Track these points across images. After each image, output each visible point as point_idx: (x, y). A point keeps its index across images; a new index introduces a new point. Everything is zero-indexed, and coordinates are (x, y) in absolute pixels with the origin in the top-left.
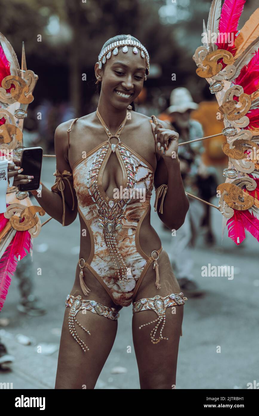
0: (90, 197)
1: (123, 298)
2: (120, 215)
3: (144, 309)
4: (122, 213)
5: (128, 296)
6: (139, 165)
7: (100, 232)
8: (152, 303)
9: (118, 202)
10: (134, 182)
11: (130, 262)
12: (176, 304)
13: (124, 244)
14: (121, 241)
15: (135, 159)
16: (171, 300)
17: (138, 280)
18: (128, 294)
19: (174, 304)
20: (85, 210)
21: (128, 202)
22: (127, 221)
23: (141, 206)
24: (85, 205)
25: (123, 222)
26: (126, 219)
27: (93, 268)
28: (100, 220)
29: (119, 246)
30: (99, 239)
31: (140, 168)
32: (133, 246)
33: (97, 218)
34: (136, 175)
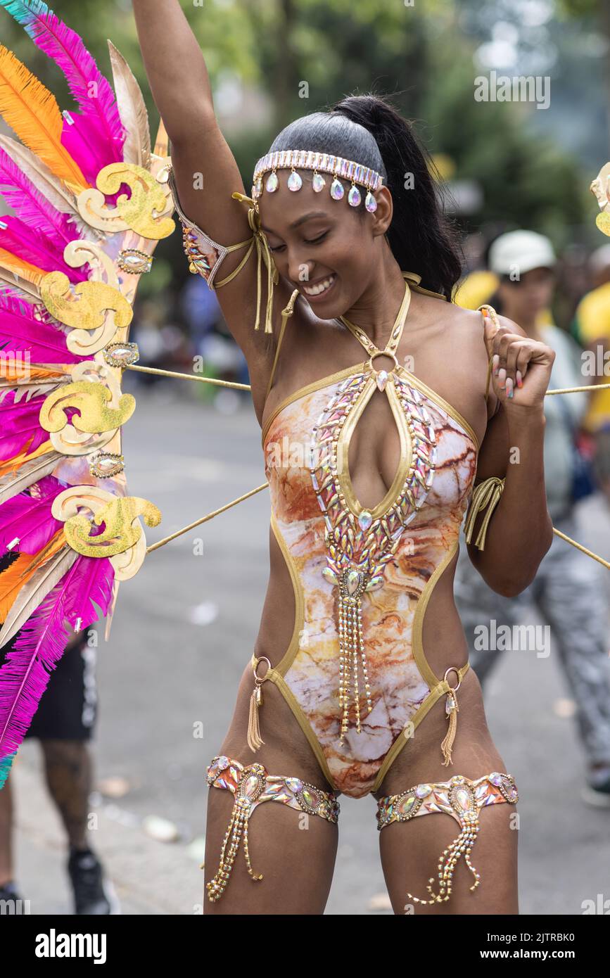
0: (311, 497)
1: (353, 775)
2: (384, 555)
3: (422, 812)
4: (389, 548)
5: (366, 770)
6: (444, 426)
7: (325, 592)
8: (443, 796)
9: (381, 519)
10: (427, 467)
11: (388, 684)
12: (504, 801)
13: (381, 632)
14: (376, 623)
15: (435, 410)
16: (491, 788)
17: (398, 735)
18: (369, 766)
19: (500, 799)
20: (294, 529)
21: (407, 522)
22: (399, 571)
23: (439, 539)
24: (297, 516)
25: (387, 572)
26: (397, 567)
27: (290, 686)
28: (329, 559)
29: (370, 635)
30: (320, 612)
31: (446, 434)
32: (403, 641)
33: (323, 553)
34: (434, 449)
